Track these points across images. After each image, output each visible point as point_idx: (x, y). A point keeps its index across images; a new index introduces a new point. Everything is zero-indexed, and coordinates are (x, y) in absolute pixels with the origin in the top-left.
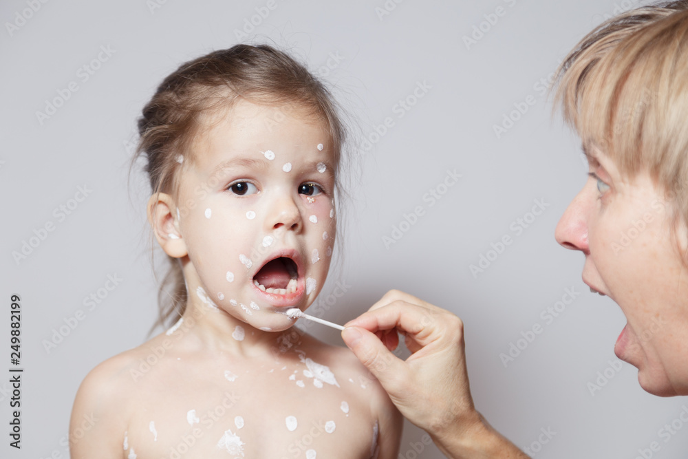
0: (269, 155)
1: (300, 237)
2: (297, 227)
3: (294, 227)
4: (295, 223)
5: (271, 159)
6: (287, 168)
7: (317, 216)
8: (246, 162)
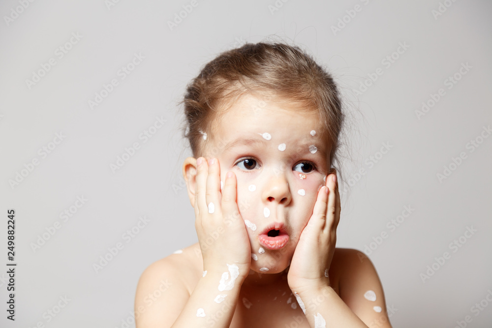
0: (267, 136)
1: (287, 209)
2: (286, 201)
3: (283, 201)
4: (284, 197)
5: (268, 139)
6: (282, 147)
7: (306, 190)
8: (248, 142)
